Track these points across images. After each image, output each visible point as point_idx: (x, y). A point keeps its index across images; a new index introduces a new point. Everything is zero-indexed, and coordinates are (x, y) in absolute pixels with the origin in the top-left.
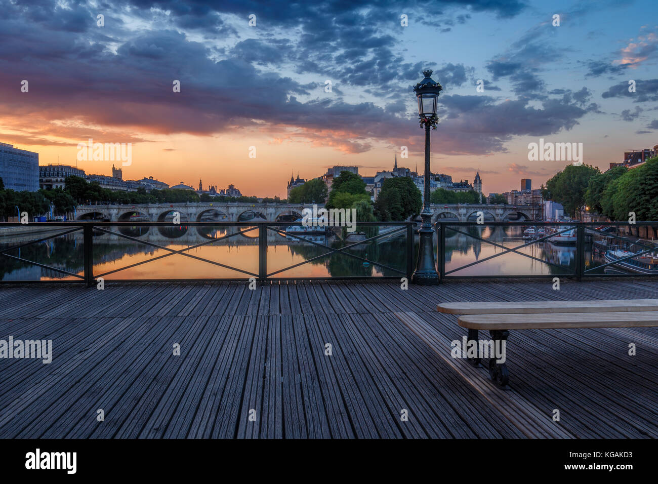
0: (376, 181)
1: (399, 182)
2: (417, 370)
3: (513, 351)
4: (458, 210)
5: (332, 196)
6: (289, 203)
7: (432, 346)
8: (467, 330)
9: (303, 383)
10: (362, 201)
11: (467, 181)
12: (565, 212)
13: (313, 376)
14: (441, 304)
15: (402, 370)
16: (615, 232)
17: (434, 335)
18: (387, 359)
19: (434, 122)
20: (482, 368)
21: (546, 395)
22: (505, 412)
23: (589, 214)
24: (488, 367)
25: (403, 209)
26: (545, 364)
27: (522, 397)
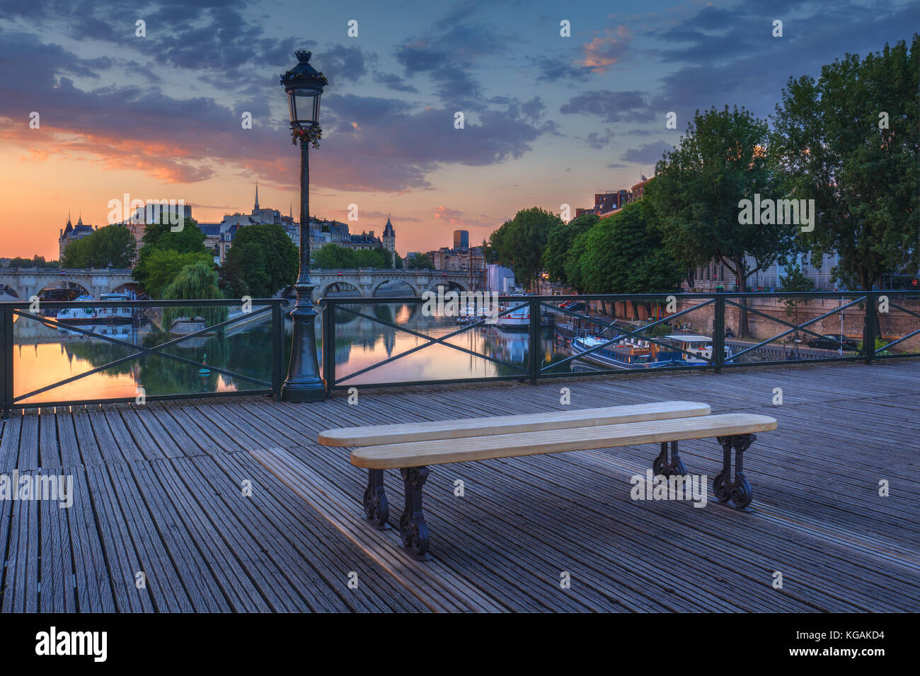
0: (222, 230)
1: (262, 232)
2: (286, 543)
3: (437, 497)
4: (359, 279)
5: (144, 255)
6: (64, 267)
7: (311, 502)
8: (367, 472)
9: (79, 588)
10: (199, 264)
11: (372, 233)
12: (516, 282)
13: (99, 574)
14: (327, 431)
15: (261, 546)
16: (584, 310)
17: (315, 484)
18: (234, 531)
19: (314, 136)
20: (390, 529)
21: (484, 561)
22: (422, 595)
23: (548, 283)
24: (399, 527)
25: (270, 278)
26: (484, 514)
27: (449, 570)
